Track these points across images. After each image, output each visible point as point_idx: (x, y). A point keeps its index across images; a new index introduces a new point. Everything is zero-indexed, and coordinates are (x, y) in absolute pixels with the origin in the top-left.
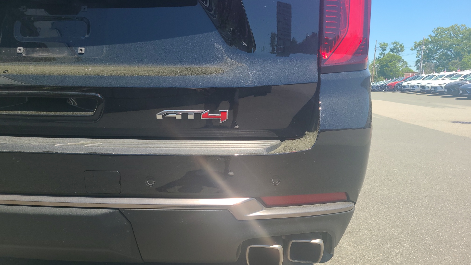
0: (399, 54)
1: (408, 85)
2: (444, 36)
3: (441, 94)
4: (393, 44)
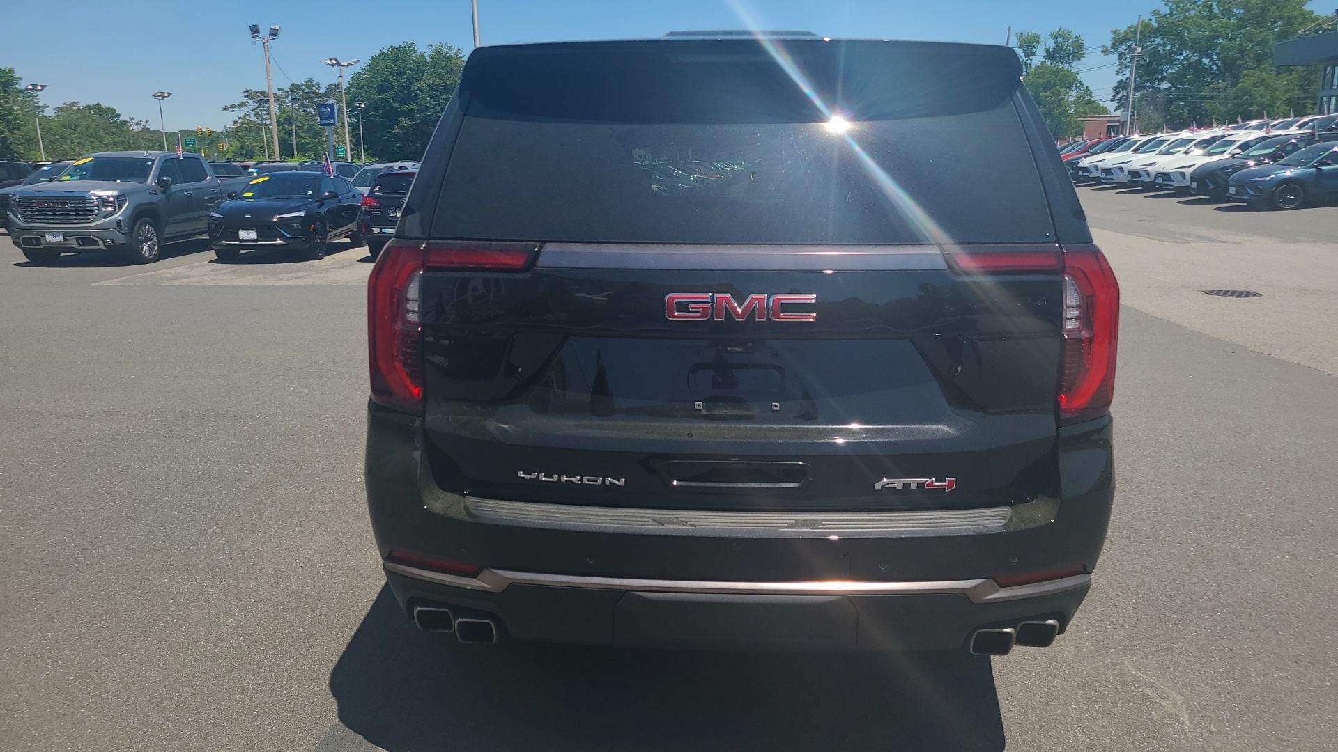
0: (1070, 65)
1: (1096, 167)
2: (1192, 13)
3: (1180, 192)
4: (1056, 37)
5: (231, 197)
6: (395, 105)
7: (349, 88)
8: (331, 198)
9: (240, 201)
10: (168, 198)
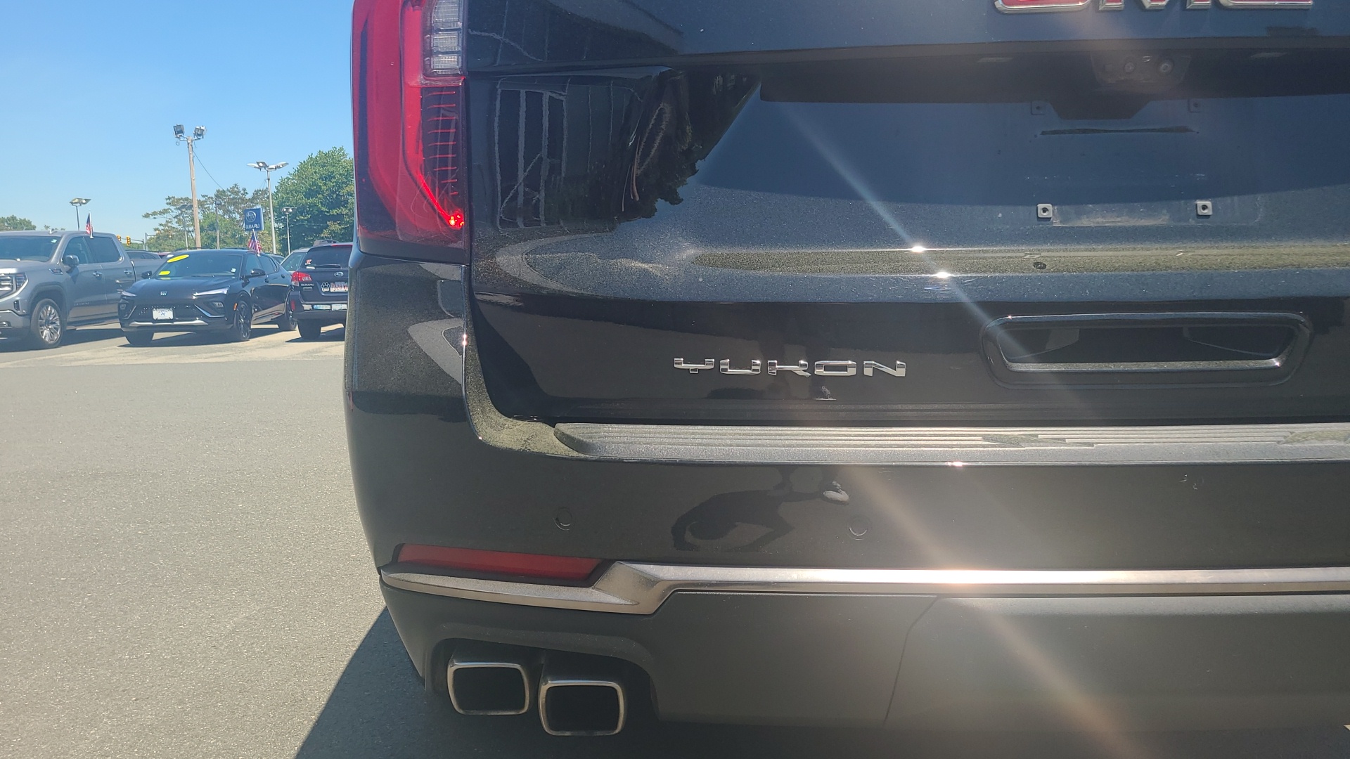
5: (145, 276)
6: (323, 209)
7: (276, 193)
8: (256, 276)
9: (155, 280)
10: (74, 279)
